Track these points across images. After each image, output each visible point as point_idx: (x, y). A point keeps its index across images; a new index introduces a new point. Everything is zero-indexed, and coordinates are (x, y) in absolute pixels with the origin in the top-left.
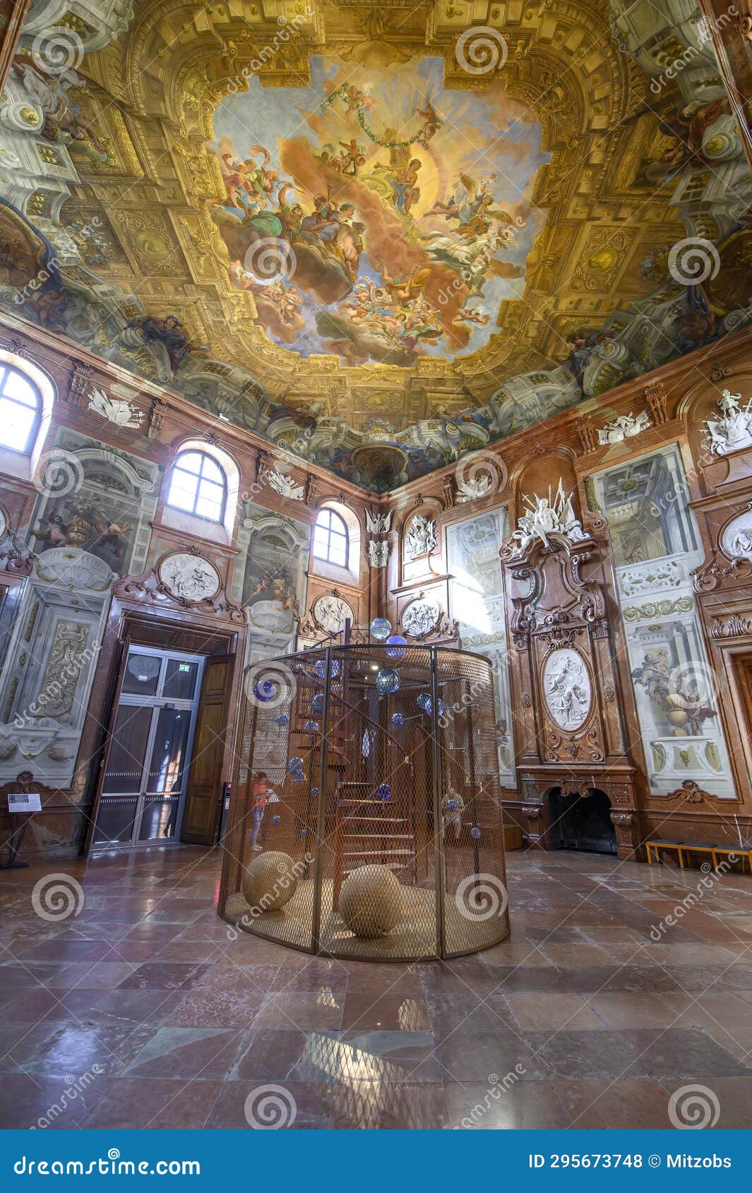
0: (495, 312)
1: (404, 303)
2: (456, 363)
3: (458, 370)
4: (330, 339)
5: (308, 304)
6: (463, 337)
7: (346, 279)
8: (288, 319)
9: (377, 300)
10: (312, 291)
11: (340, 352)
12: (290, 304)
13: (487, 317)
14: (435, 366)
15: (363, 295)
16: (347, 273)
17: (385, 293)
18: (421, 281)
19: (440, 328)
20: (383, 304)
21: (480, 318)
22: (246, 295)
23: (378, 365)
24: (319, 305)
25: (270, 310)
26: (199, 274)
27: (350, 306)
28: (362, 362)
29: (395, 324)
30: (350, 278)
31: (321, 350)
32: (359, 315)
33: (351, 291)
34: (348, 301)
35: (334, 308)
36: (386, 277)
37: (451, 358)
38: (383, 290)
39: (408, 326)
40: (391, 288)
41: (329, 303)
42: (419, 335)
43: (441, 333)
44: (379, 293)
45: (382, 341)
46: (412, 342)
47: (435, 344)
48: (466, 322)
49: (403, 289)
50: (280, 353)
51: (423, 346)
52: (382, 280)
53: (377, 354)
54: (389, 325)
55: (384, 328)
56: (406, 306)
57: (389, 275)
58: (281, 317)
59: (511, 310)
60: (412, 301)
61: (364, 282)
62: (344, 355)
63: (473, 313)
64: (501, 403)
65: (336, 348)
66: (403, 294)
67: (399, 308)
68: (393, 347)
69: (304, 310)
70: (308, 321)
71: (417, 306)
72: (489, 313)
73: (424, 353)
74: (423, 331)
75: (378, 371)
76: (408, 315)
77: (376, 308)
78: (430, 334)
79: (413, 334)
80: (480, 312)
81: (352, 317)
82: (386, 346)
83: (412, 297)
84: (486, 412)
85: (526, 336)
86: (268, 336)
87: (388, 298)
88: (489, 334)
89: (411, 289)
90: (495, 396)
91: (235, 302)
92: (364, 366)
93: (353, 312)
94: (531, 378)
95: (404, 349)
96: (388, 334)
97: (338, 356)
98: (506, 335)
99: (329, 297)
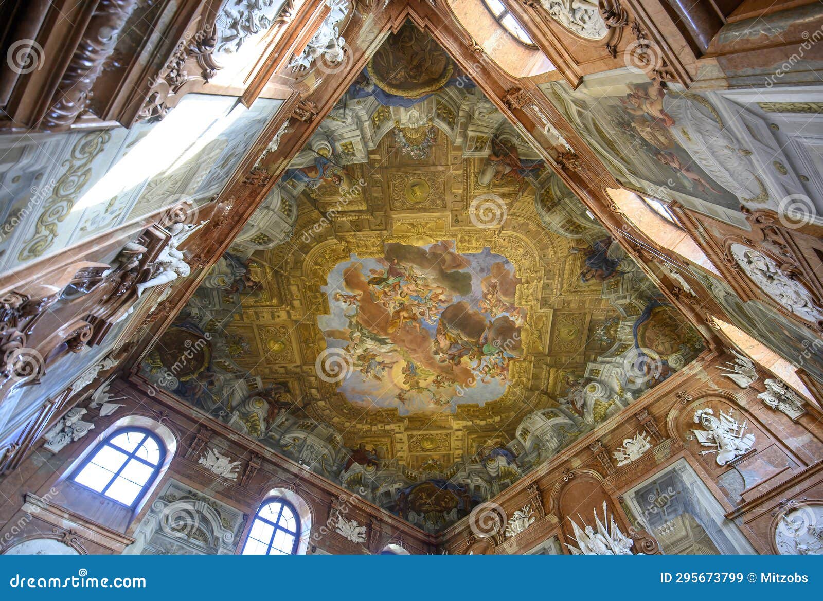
0: (332, 304)
1: (403, 307)
2: (348, 251)
3: (344, 244)
4: (461, 271)
5: (475, 301)
6: (351, 280)
7: (445, 322)
8: (494, 287)
9: (424, 308)
10: (471, 312)
11: (454, 257)
12: (489, 300)
13: (338, 300)
14: (366, 246)
15: (434, 311)
16: (444, 325)
17: (418, 314)
18: (393, 324)
19: (371, 287)
20: (418, 306)
21: (342, 299)
22: (520, 304)
23: (420, 244)
24: (466, 300)
25: (505, 293)
26: (547, 317)
27: (443, 302)
28: (435, 246)
29: (408, 288)
30: (443, 322)
31: (471, 258)
32: (437, 295)
33: (443, 313)
34: (445, 306)
35: (456, 298)
36: (417, 325)
37: (354, 258)
38: (419, 316)
39: (397, 287)
40: (414, 318)
41: (459, 303)
42: (387, 279)
43: (369, 283)
44: (422, 314)
45: (418, 272)
46: (392, 272)
47: (373, 271)
48: (352, 294)
49: (405, 318)
50: (510, 252)
51: (382, 269)
52: (421, 323)
53: (420, 257)
54: (412, 287)
55: (417, 285)
56: (401, 304)
57: (415, 327)
58: (498, 288)
59: (321, 308)
60: (397, 309)
61: (432, 320)
62: (451, 254)
63: (348, 303)
64: (283, 202)
65: (457, 262)
66: (404, 314)
67: (407, 303)
68: (408, 265)
69: (480, 296)
70: (478, 286)
71: (393, 306)
72: (337, 303)
73: (379, 261)
74: (384, 283)
75: (420, 236)
76: (399, 297)
77: (424, 302)
78: (378, 281)
79: (392, 280)
80: (343, 304)
81: (442, 293)
82: (414, 266)
83: (397, 312)
84: (294, 186)
85: (298, 285)
86: (513, 268)
87: (415, 310)
88: (329, 285)
89: (399, 318)
90: (294, 209)
91: (531, 297)
92: (433, 242)
93: (442, 297)
94: (270, 240)
95: (398, 264)
96: (413, 279)
97: (456, 252)
98: (316, 286)
99: (459, 307)
